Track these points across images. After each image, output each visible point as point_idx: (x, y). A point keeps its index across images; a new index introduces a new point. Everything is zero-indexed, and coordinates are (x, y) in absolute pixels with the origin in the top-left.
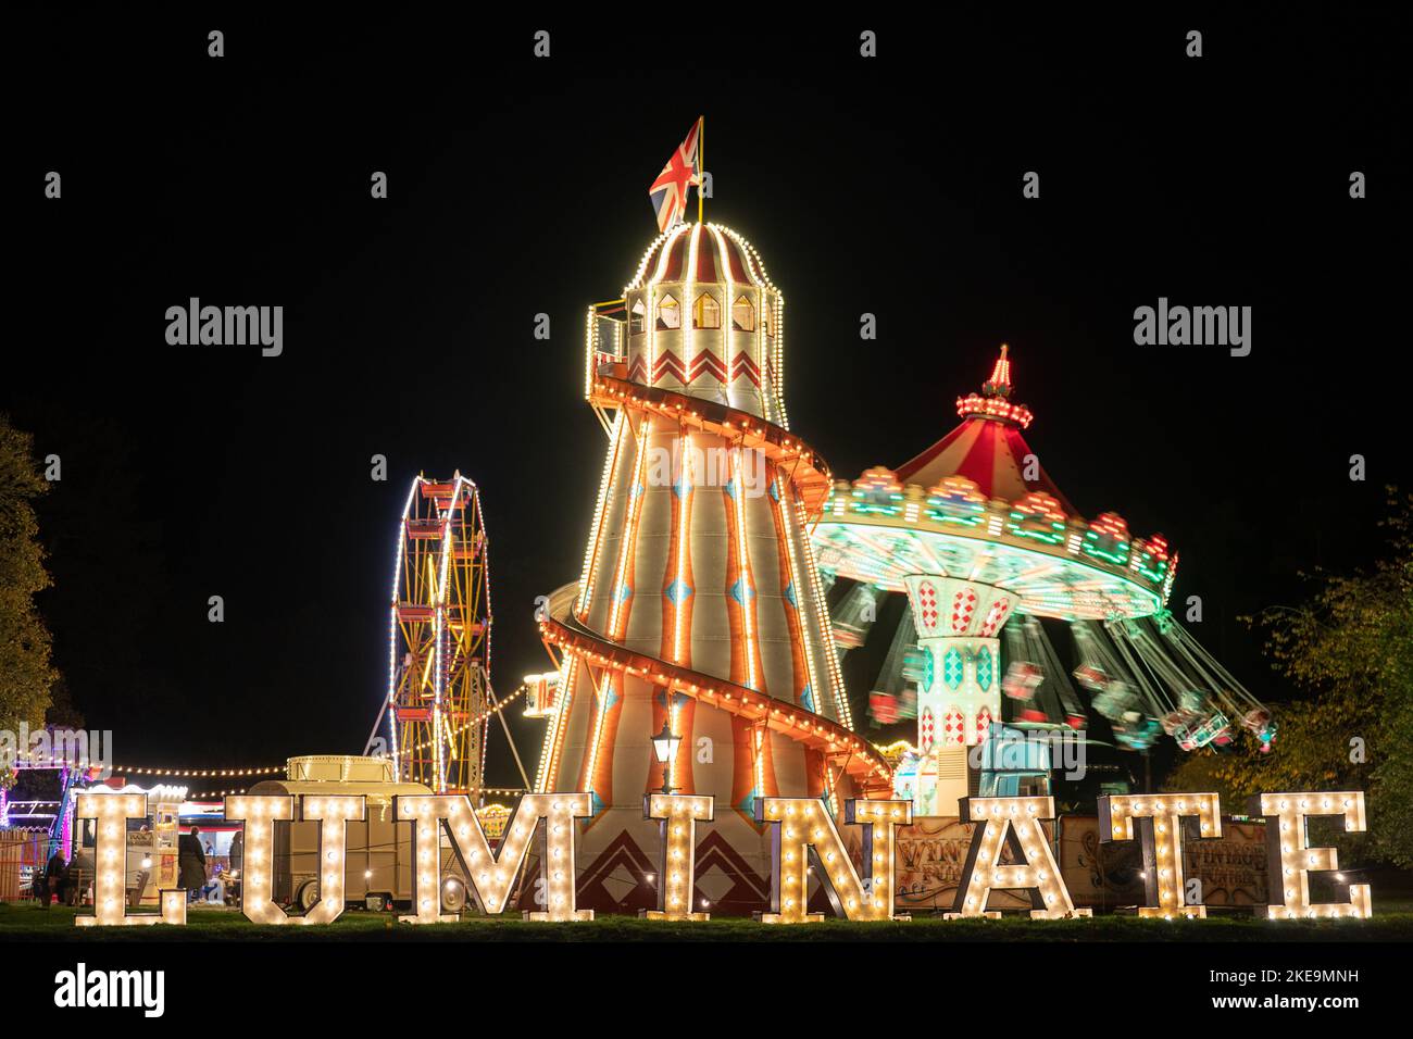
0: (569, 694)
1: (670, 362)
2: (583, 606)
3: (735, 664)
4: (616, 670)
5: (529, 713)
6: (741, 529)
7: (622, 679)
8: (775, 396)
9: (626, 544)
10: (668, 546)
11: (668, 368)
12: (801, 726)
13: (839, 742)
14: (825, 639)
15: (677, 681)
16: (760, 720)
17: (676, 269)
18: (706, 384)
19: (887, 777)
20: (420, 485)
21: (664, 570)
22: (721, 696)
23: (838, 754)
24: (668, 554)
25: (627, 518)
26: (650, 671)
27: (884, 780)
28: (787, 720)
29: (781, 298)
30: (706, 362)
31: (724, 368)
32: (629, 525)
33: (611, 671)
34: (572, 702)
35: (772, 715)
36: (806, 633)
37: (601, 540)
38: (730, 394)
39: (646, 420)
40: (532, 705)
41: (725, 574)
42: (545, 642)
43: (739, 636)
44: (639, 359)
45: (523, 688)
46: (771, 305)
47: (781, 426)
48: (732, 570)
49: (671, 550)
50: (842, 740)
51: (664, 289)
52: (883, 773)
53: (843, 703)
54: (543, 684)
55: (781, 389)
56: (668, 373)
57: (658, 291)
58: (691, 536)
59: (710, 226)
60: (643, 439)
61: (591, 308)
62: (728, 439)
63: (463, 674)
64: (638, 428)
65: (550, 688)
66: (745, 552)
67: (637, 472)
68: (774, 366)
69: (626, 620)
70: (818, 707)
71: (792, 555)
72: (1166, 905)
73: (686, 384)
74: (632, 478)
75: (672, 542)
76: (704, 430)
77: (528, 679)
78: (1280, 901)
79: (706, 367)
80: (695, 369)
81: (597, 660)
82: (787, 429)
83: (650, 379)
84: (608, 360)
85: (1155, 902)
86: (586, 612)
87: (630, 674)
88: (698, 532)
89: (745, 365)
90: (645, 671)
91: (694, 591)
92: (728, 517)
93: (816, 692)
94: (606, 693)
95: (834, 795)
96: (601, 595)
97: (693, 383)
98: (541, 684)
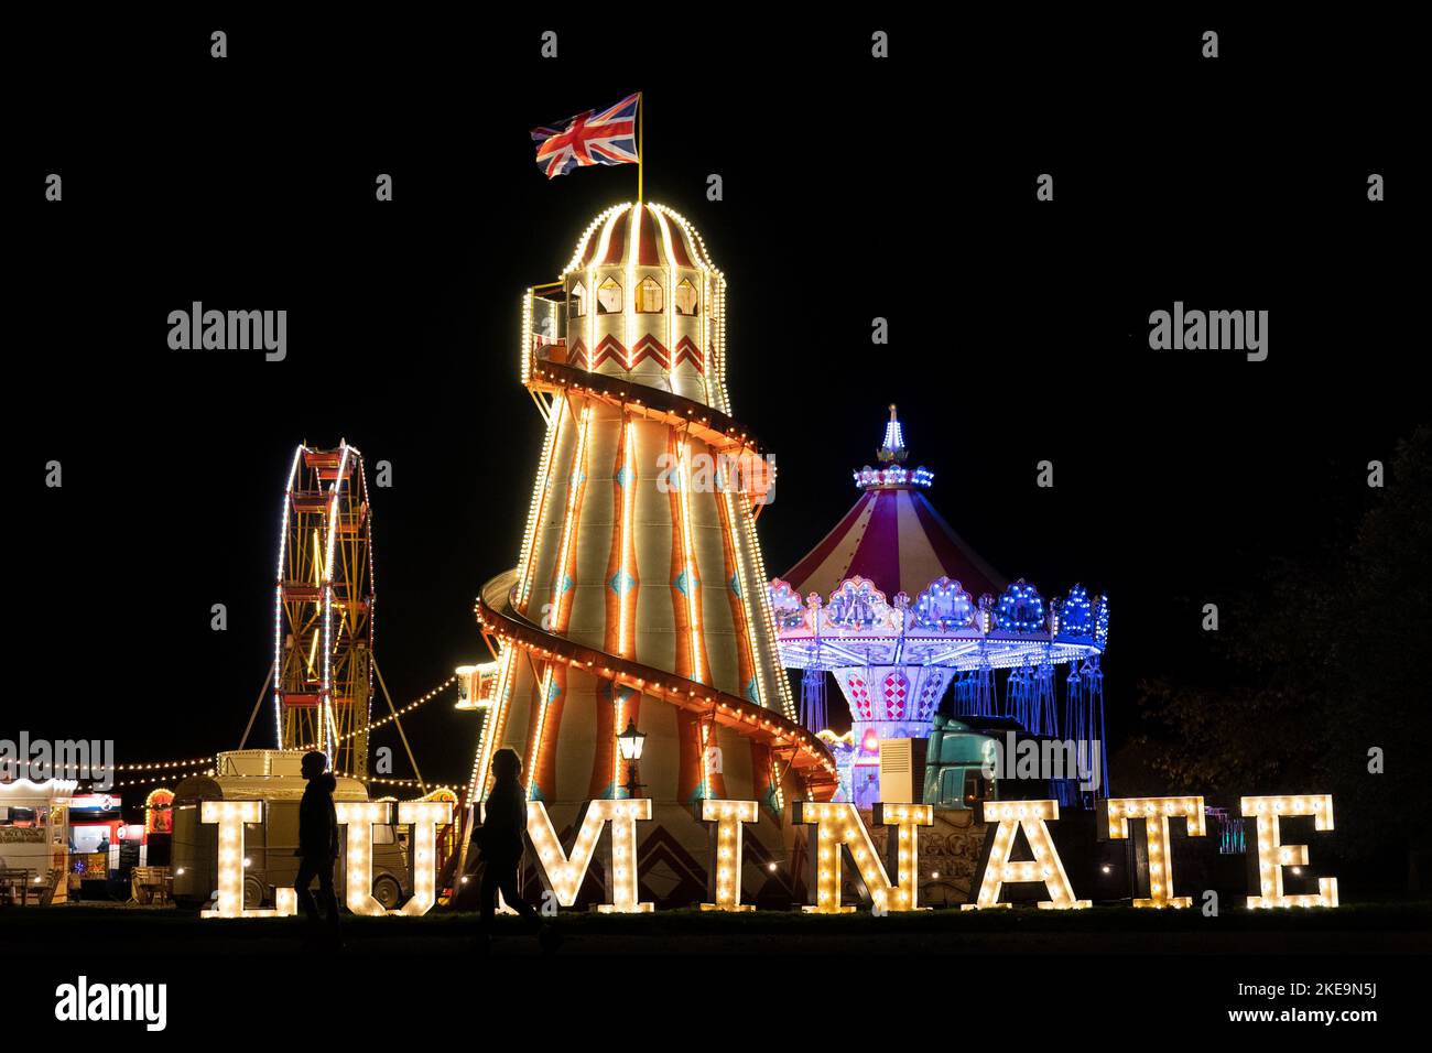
0: (508, 687)
1: (611, 347)
2: (522, 597)
3: (680, 657)
4: (559, 662)
5: (462, 705)
6: (686, 519)
7: (565, 672)
8: (717, 381)
9: (567, 534)
10: (611, 536)
11: (609, 353)
12: (748, 720)
13: (785, 736)
14: (769, 630)
15: (623, 674)
16: (706, 713)
17: (617, 252)
18: (648, 370)
19: (832, 770)
20: (303, 454)
21: (607, 560)
22: (667, 690)
23: (784, 747)
24: (611, 544)
25: (567, 508)
26: (595, 665)
27: (829, 773)
28: (734, 714)
29: (723, 281)
30: (649, 348)
31: (667, 353)
32: (570, 514)
33: (554, 664)
34: (511, 695)
35: (719, 708)
36: (751, 625)
37: (540, 528)
38: (673, 380)
39: (587, 406)
40: (465, 697)
41: (669, 565)
42: (484, 633)
43: (683, 628)
44: (579, 343)
45: (453, 679)
46: (714, 288)
47: (724, 412)
48: (676, 561)
49: (614, 540)
50: (789, 734)
51: (606, 272)
52: (828, 767)
53: (787, 696)
54: (476, 676)
55: (723, 374)
56: (609, 358)
57: (599, 274)
58: (634, 526)
59: (651, 206)
60: (584, 426)
61: (529, 290)
62: (671, 427)
63: (349, 656)
64: (578, 414)
65: (485, 679)
66: (690, 541)
67: (578, 460)
68: (717, 350)
69: (569, 612)
70: (764, 700)
71: (737, 545)
72: (1157, 897)
73: (629, 370)
74: (573, 467)
75: (615, 532)
76: (647, 417)
77: (462, 670)
78: (1258, 893)
79: (649, 352)
80: (637, 354)
81: (540, 652)
82: (730, 415)
83: (592, 364)
84: (544, 343)
85: (1147, 894)
86: (525, 603)
87: (574, 667)
88: (642, 521)
89: (689, 350)
90: (590, 664)
91: (638, 583)
92: (672, 507)
93: (761, 685)
94: (547, 686)
95: (780, 790)
96: (541, 586)
97: (636, 369)
98: (473, 675)
